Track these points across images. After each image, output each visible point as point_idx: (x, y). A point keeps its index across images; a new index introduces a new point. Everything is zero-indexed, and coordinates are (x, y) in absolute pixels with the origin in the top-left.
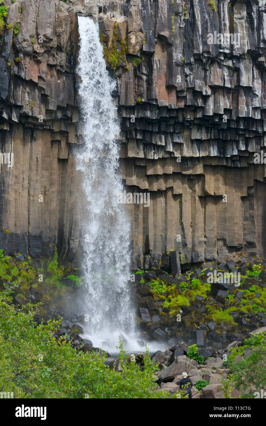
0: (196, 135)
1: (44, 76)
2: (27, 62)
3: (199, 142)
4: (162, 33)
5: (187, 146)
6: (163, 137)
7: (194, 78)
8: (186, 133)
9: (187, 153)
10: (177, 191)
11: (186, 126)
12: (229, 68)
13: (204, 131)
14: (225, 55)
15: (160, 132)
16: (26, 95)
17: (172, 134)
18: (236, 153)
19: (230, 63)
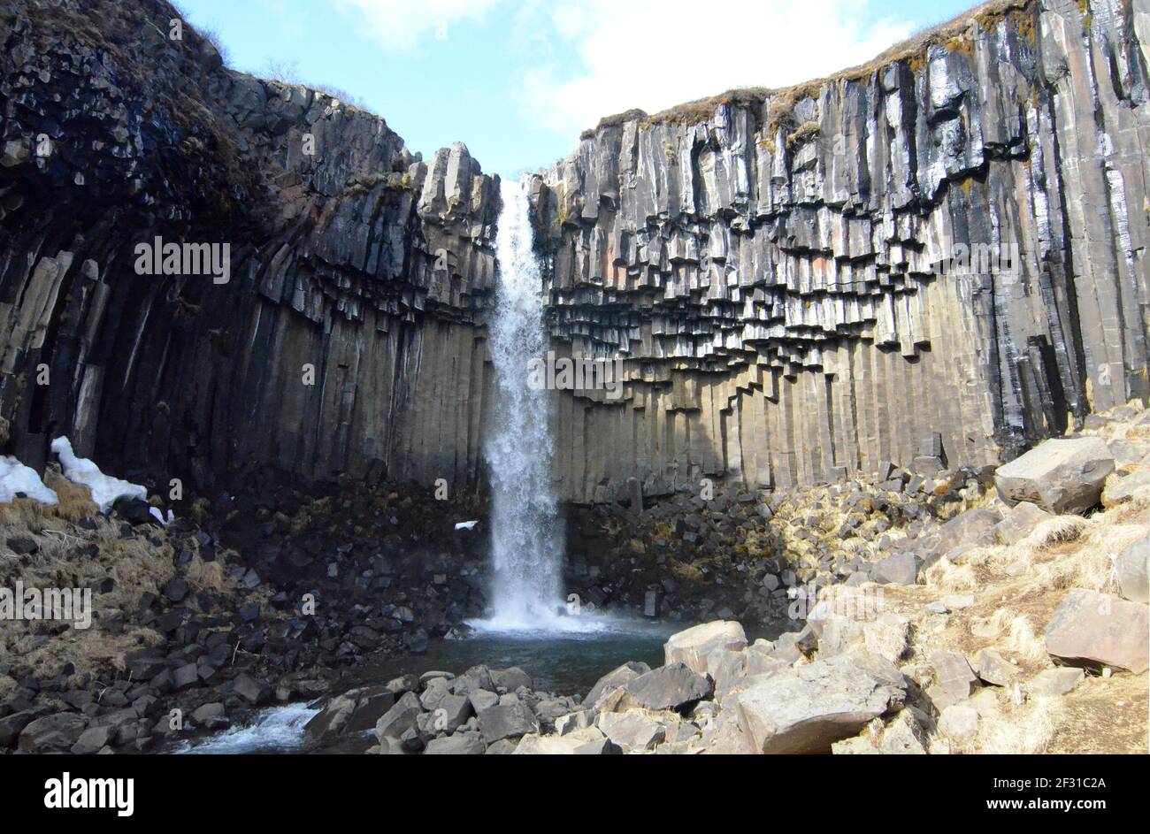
0: (658, 329)
1: (454, 251)
2: (432, 234)
3: (663, 339)
4: (606, 194)
5: (648, 343)
6: (616, 333)
7: (648, 250)
8: (646, 328)
9: (646, 352)
10: (639, 403)
11: (643, 318)
12: (695, 235)
13: (668, 323)
14: (689, 216)
15: (610, 327)
16: (433, 276)
17: (628, 329)
18: (711, 351)
19: (696, 229)
